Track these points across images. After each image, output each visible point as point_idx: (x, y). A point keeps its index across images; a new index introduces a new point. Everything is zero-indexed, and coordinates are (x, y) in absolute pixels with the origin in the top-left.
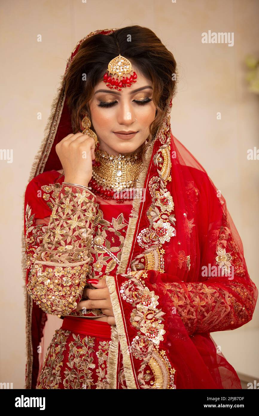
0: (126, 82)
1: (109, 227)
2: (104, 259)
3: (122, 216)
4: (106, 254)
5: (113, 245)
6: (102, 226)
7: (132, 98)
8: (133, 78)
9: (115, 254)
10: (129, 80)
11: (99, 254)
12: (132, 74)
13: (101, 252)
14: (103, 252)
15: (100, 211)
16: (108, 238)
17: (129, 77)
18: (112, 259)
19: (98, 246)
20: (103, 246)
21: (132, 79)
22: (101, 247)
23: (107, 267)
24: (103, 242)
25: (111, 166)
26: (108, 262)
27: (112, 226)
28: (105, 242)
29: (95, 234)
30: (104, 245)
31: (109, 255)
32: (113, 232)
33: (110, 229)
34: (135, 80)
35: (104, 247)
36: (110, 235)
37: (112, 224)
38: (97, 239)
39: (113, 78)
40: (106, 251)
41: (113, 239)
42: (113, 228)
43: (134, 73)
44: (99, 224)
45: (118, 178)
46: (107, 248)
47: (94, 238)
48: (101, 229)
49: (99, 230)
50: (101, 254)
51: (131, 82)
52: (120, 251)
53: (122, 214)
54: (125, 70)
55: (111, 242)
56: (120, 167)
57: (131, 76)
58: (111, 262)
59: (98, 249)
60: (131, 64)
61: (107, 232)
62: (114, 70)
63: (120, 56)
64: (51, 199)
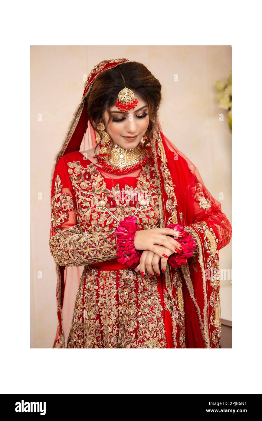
0: (131, 106)
1: (110, 194)
2: (105, 216)
3: (118, 185)
4: (106, 213)
5: (111, 206)
6: (105, 193)
7: (135, 114)
8: (135, 102)
9: (113, 212)
10: (133, 104)
11: (102, 213)
12: (135, 100)
13: (103, 211)
14: (105, 211)
15: (104, 183)
16: (109, 202)
17: (132, 102)
18: (110, 216)
19: (102, 208)
20: (105, 207)
21: (134, 104)
22: (103, 208)
23: (107, 221)
24: (105, 205)
25: (116, 152)
26: (108, 218)
27: (111, 193)
28: (106, 204)
29: (100, 199)
30: (106, 206)
31: (108, 213)
32: (112, 198)
33: (110, 196)
34: (136, 104)
35: (106, 208)
36: (110, 200)
37: (111, 192)
38: (101, 203)
40: (107, 211)
41: (112, 203)
42: (112, 194)
44: (103, 192)
45: (121, 160)
46: (108, 208)
47: (99, 202)
48: (104, 195)
49: (103, 196)
50: (103, 212)
51: (134, 105)
52: (116, 210)
53: (118, 184)
54: (130, 98)
55: (110, 204)
56: (122, 152)
58: (110, 218)
59: (102, 209)
60: (133, 94)
61: (108, 198)
62: (123, 98)
63: (126, 88)
64: (73, 173)
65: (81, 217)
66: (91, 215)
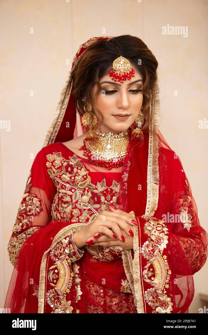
0: (126, 77)
1: (94, 189)
2: (88, 213)
3: (105, 181)
4: (89, 210)
5: (95, 203)
6: (89, 188)
7: (128, 88)
8: (132, 73)
9: (97, 210)
10: (129, 74)
11: (85, 210)
12: (131, 70)
13: (86, 208)
14: (87, 208)
15: (89, 177)
16: (92, 198)
17: (129, 72)
18: (94, 213)
19: (84, 204)
20: (87, 204)
21: (131, 75)
22: (86, 204)
23: (90, 219)
24: (88, 201)
25: (103, 141)
26: (91, 215)
27: (96, 189)
28: (89, 200)
29: (83, 194)
30: (89, 203)
31: (91, 211)
32: (96, 193)
33: (95, 191)
34: (133, 75)
35: (89, 204)
36: (94, 195)
37: (96, 187)
38: (84, 198)
39: (117, 74)
40: (89, 208)
41: (96, 199)
42: (97, 190)
43: (132, 69)
44: (87, 187)
45: (108, 150)
46: (91, 205)
47: (81, 197)
48: (88, 191)
49: (86, 191)
50: (86, 209)
51: (130, 76)
52: (100, 208)
53: (105, 179)
54: (126, 67)
55: (94, 200)
56: (109, 142)
57: (130, 72)
58: (93, 216)
59: (84, 205)
60: (129, 63)
61: (92, 193)
62: (117, 67)
63: (121, 57)
64: (52, 167)
65: (60, 213)
66: (72, 212)
